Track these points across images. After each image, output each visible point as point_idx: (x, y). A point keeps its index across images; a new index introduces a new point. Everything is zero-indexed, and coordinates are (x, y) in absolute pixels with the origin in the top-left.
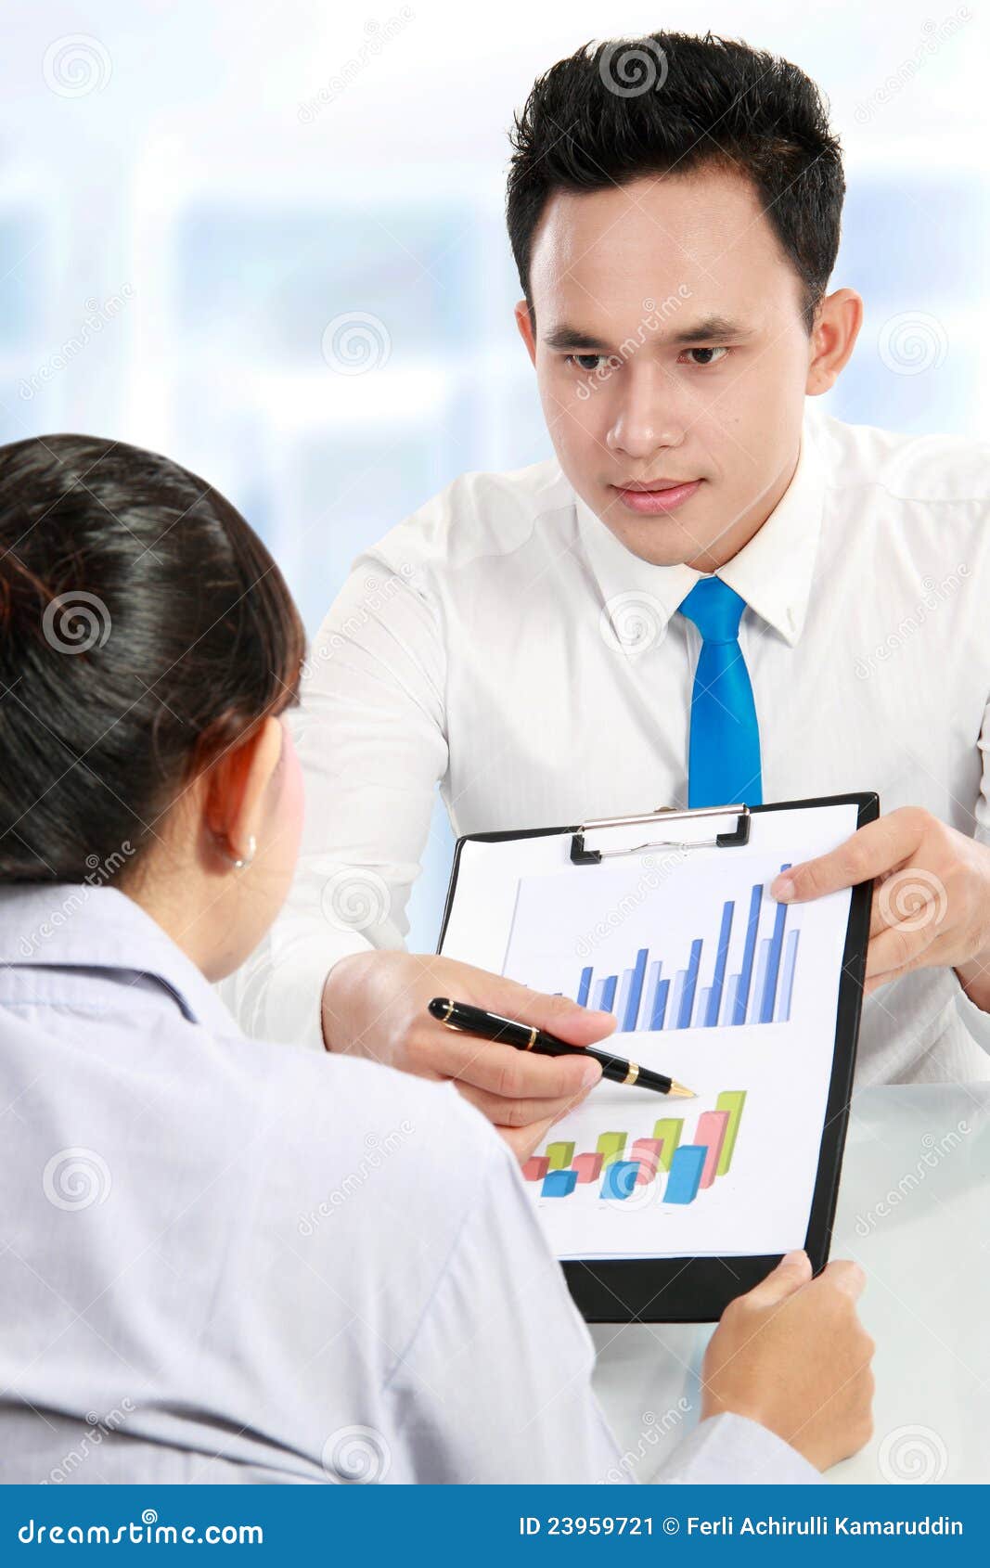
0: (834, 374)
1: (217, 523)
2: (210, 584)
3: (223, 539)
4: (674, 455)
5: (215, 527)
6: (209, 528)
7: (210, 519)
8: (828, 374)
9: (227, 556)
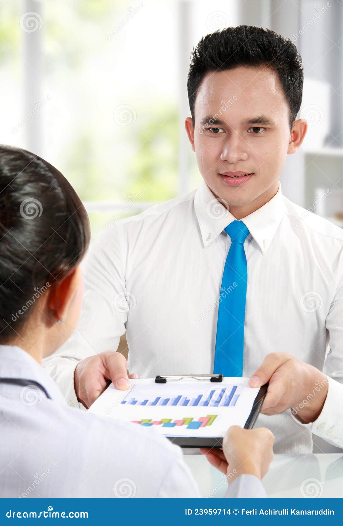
0: (296, 148)
1: (59, 188)
2: (57, 214)
3: (62, 196)
4: (245, 163)
5: (59, 190)
6: (57, 191)
7: (57, 187)
8: (294, 147)
9: (63, 203)
